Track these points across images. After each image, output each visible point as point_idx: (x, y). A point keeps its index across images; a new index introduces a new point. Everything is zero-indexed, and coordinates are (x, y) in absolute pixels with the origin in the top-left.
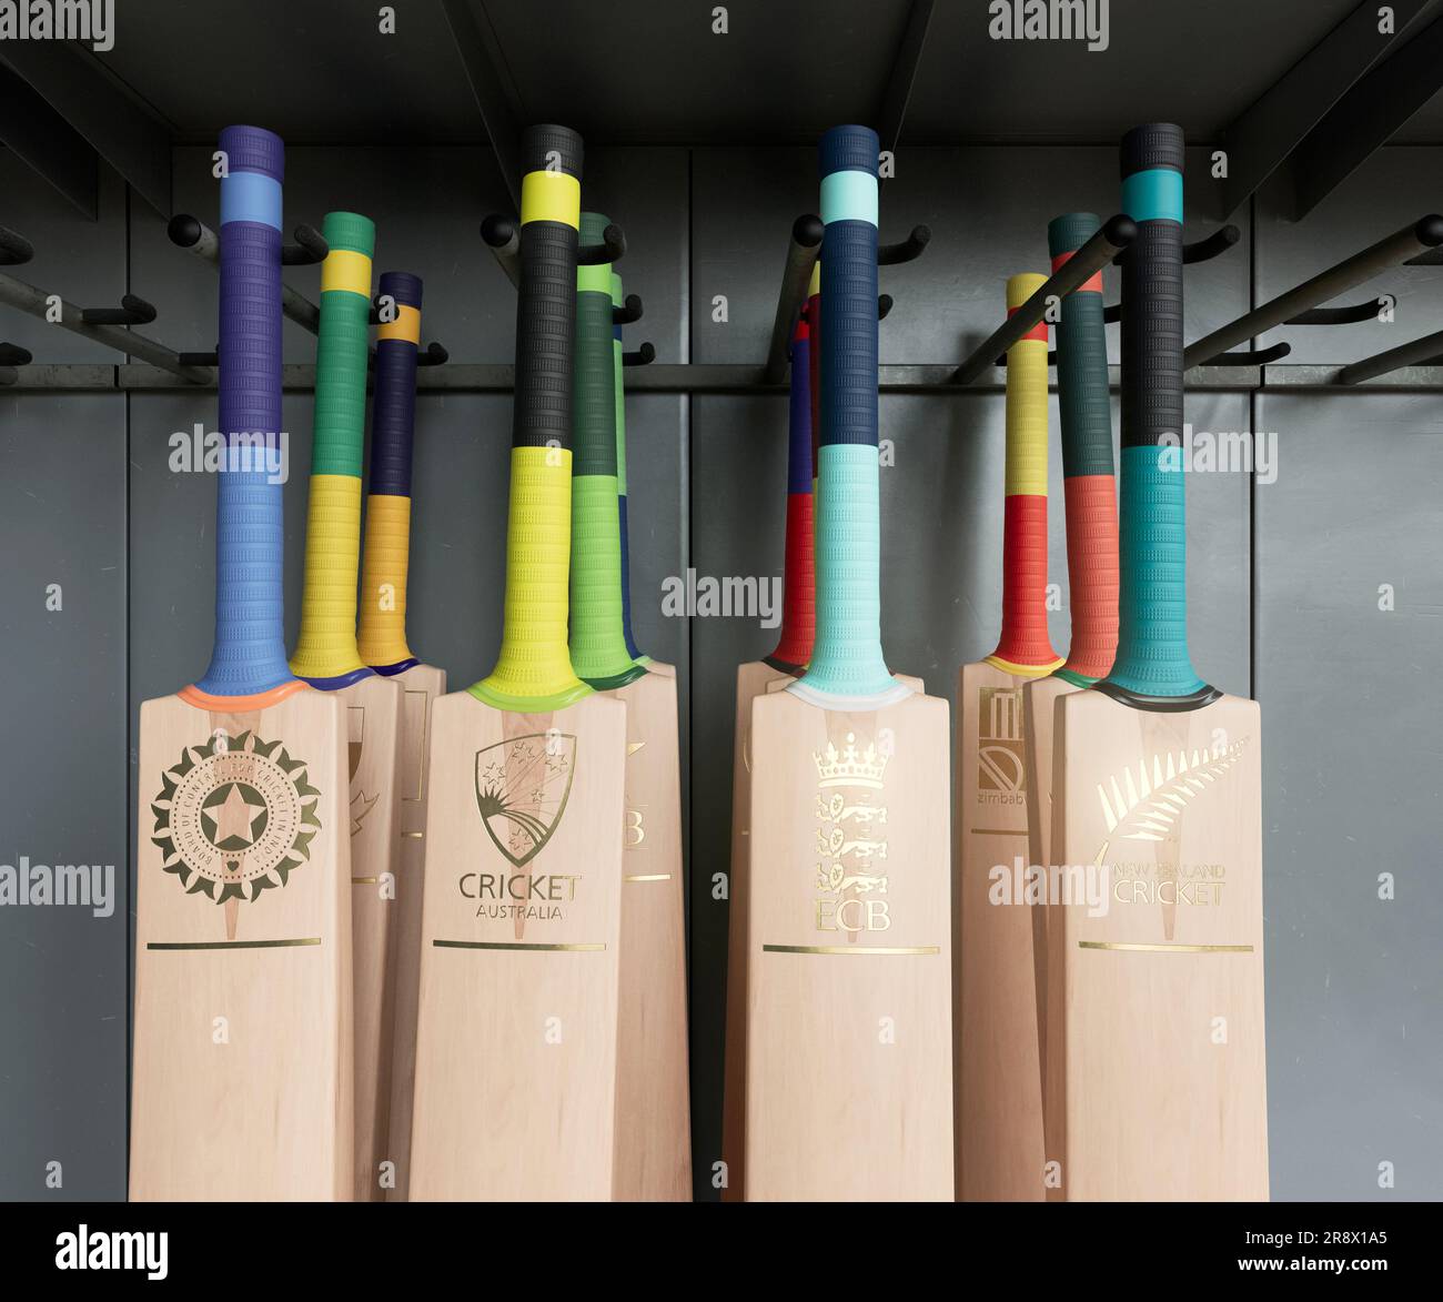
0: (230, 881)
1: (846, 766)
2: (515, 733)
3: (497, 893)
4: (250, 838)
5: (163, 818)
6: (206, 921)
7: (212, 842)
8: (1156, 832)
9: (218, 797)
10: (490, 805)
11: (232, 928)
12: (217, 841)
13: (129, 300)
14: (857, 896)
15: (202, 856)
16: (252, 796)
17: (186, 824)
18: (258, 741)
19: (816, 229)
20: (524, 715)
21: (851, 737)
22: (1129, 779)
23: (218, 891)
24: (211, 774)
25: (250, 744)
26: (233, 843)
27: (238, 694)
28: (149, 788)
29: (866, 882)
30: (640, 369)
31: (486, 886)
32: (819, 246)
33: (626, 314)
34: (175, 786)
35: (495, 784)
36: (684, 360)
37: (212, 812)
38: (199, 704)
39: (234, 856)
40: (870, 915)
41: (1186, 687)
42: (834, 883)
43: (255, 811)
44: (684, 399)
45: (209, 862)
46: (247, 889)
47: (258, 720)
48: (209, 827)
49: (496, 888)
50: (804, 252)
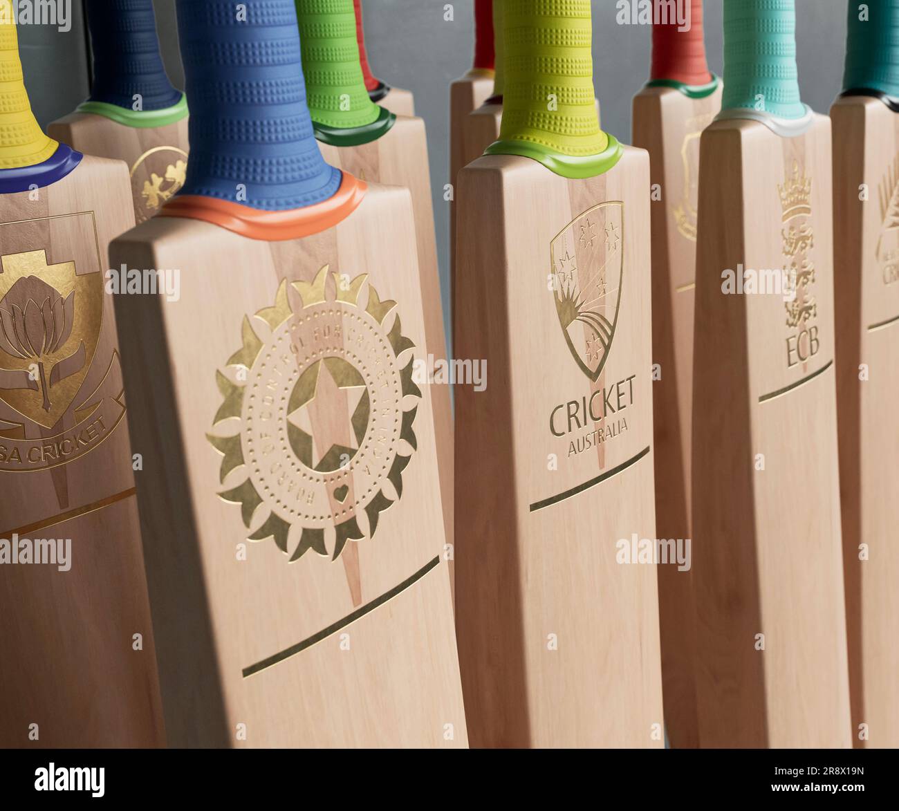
0: (341, 518)
2: (580, 207)
3: (582, 420)
4: (353, 442)
5: (231, 452)
7: (308, 465)
9: (303, 389)
10: (567, 310)
11: (356, 587)
15: (299, 495)
23: (330, 539)
24: (289, 351)
26: (337, 457)
31: (572, 416)
34: (240, 388)
35: (569, 280)
39: (340, 476)
43: (353, 396)
45: (309, 500)
46: (363, 521)
48: (301, 444)
49: (581, 415)
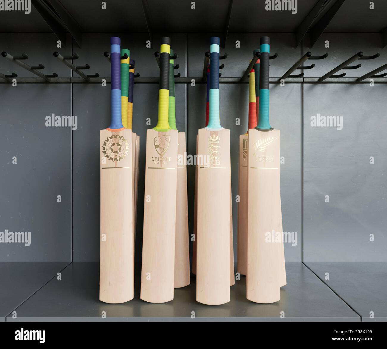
0: (115, 158)
1: (213, 140)
2: (160, 135)
3: (158, 160)
4: (118, 151)
5: (104, 148)
6: (112, 164)
7: (112, 152)
8: (263, 150)
9: (113, 145)
10: (156, 146)
11: (116, 165)
12: (113, 152)
13: (87, 65)
14: (215, 159)
15: (111, 154)
16: (118, 145)
17: (108, 149)
18: (119, 136)
19: (209, 54)
20: (162, 132)
21: (214, 135)
22: (259, 142)
23: (114, 159)
24: (112, 141)
25: (118, 137)
26: (116, 152)
27: (116, 129)
28: (102, 144)
29: (216, 157)
30: (177, 78)
31: (156, 159)
32: (209, 57)
33: (176, 67)
34: (106, 143)
35: (157, 143)
36: (186, 76)
37: (112, 147)
38: (110, 130)
39: (116, 154)
40: (217, 162)
41: (268, 127)
42: (211, 157)
43: (119, 147)
44: (186, 85)
45: (112, 155)
46: (118, 159)
47: (119, 133)
48: (112, 150)
49: (158, 159)
50: (207, 58)
